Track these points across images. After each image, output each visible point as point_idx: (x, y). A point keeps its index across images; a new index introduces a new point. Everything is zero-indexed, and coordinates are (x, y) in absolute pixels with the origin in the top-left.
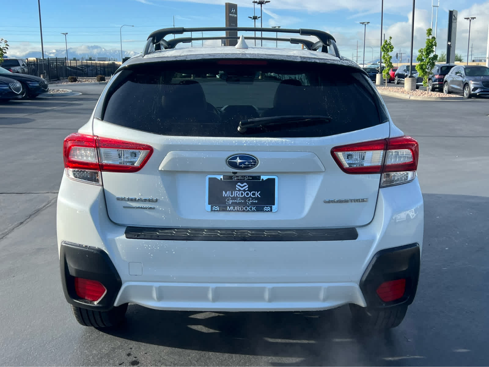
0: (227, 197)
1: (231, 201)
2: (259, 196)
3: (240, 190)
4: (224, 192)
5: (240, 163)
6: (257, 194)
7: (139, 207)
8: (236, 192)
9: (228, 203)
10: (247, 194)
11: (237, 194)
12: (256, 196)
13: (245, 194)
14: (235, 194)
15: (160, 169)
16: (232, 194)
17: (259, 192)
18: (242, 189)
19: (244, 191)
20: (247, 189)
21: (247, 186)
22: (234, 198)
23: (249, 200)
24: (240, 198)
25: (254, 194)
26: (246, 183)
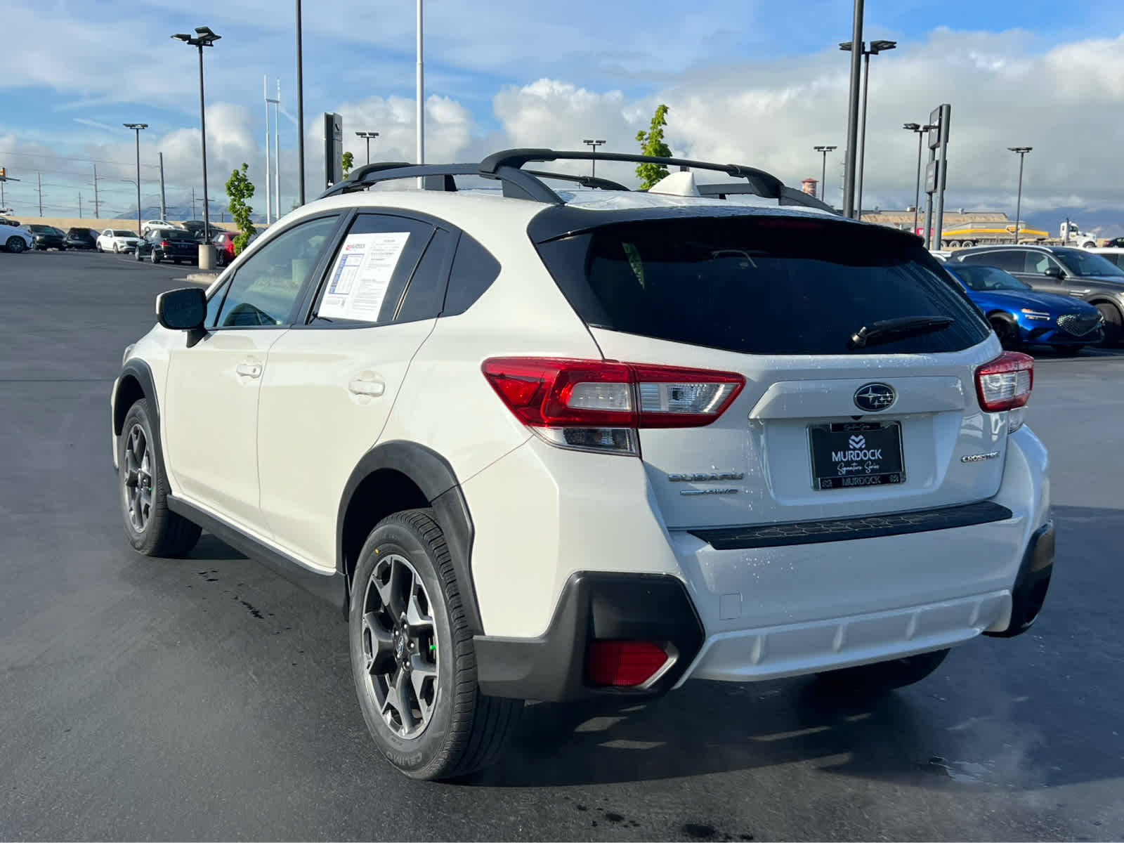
0: (839, 462)
1: (845, 469)
2: (881, 457)
3: (855, 449)
4: (833, 454)
5: (874, 399)
6: (878, 454)
7: (711, 492)
8: (850, 452)
9: (841, 473)
10: (865, 455)
11: (852, 456)
12: (877, 458)
13: (861, 455)
14: (851, 455)
15: (752, 416)
16: (845, 457)
17: (880, 450)
18: (858, 446)
19: (861, 449)
20: (864, 446)
21: (864, 441)
22: (848, 464)
23: (868, 466)
24: (856, 461)
25: (873, 455)
26: (863, 435)
